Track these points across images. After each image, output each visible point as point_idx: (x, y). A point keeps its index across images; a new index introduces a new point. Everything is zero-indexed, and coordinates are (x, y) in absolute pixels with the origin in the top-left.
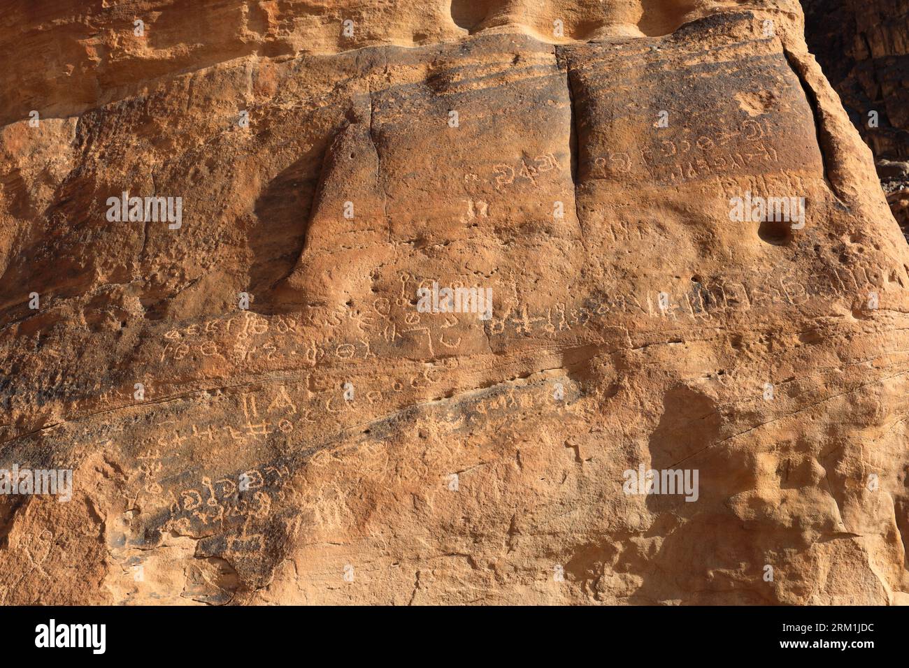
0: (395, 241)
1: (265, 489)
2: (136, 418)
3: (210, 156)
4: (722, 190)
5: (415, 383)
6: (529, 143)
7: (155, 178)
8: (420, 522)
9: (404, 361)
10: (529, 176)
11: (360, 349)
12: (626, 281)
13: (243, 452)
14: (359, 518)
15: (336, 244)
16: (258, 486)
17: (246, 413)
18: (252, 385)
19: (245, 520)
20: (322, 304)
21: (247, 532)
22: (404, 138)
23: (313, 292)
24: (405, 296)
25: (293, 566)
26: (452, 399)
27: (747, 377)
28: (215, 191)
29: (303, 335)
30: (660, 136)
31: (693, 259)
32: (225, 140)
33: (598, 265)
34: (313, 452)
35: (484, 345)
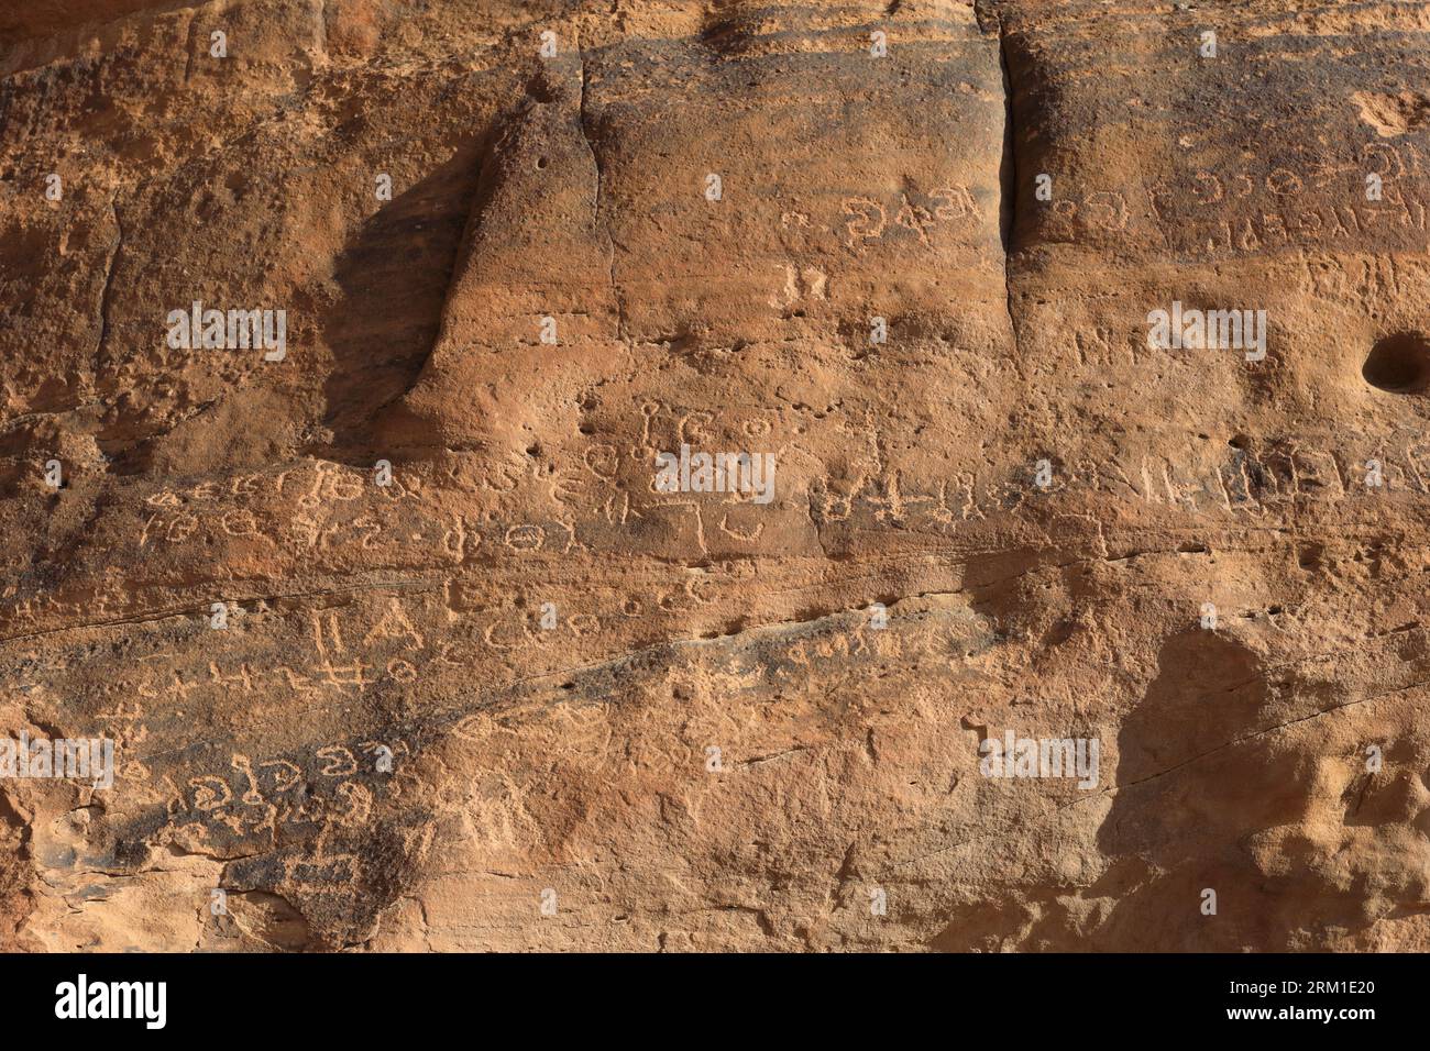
0: (631, 336)
1: (361, 778)
2: (93, 649)
3: (235, 167)
4: (1308, 277)
5: (666, 603)
6: (918, 161)
7: (119, 212)
8: (671, 846)
9: (645, 561)
10: (915, 225)
11: (555, 536)
12: (1101, 438)
13: (315, 714)
14: (551, 832)
15: (507, 334)
16: (347, 773)
17: (320, 646)
18: (330, 593)
19: (321, 829)
20: (477, 447)
21: (325, 849)
22: (655, 132)
23: (457, 421)
24: (649, 443)
25: (418, 908)
26: (740, 637)
27: (1326, 619)
28: (248, 235)
29: (437, 504)
30: (1191, 164)
31: (1235, 407)
32: (266, 135)
33: (1045, 407)
34: (458, 718)
35: (810, 539)
